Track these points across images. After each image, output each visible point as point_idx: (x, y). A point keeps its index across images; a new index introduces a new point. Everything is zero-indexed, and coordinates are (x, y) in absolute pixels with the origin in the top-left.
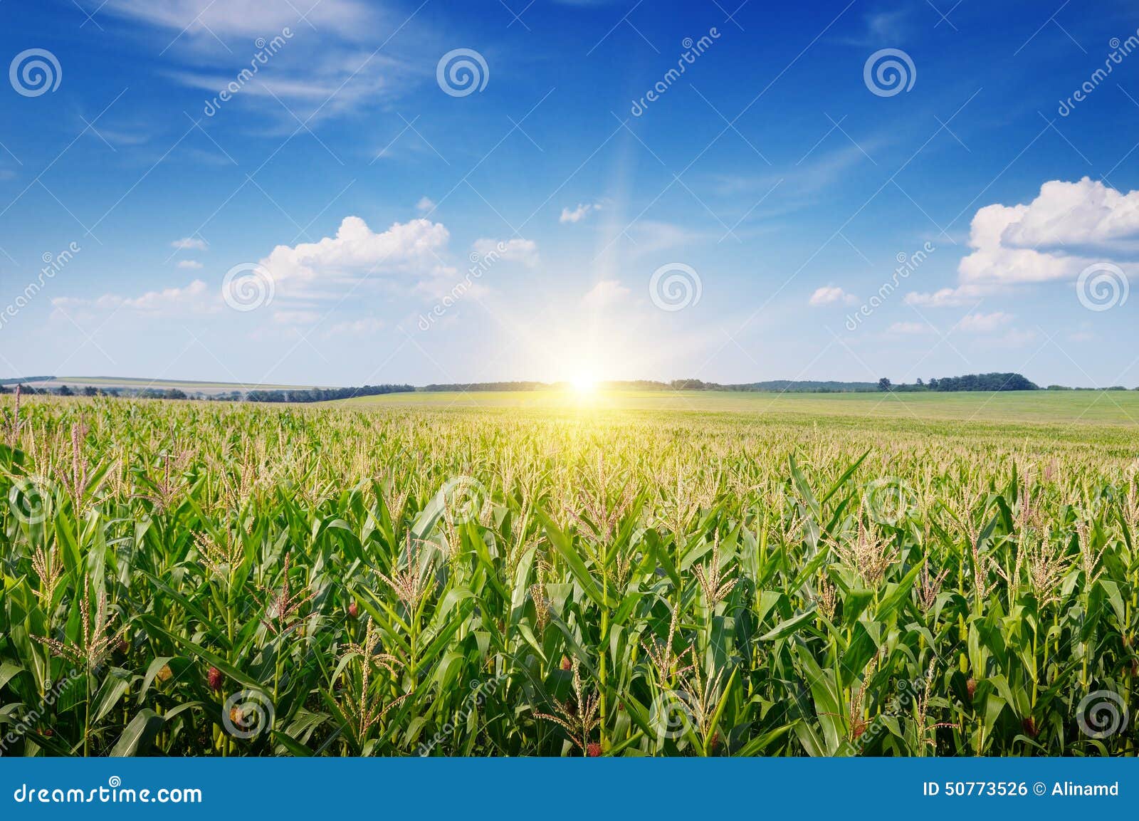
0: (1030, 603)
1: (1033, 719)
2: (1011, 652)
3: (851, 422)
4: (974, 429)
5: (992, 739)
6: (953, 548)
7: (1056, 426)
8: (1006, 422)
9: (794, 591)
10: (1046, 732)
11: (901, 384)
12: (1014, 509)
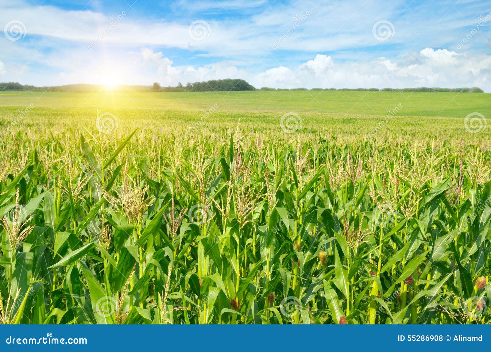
0: (235, 225)
1: (237, 299)
2: (224, 258)
3: (133, 114)
4: (215, 117)
5: (213, 315)
6: (194, 195)
7: (266, 114)
8: (236, 112)
9: (81, 231)
10: (244, 307)
11: (167, 86)
12: (231, 166)
